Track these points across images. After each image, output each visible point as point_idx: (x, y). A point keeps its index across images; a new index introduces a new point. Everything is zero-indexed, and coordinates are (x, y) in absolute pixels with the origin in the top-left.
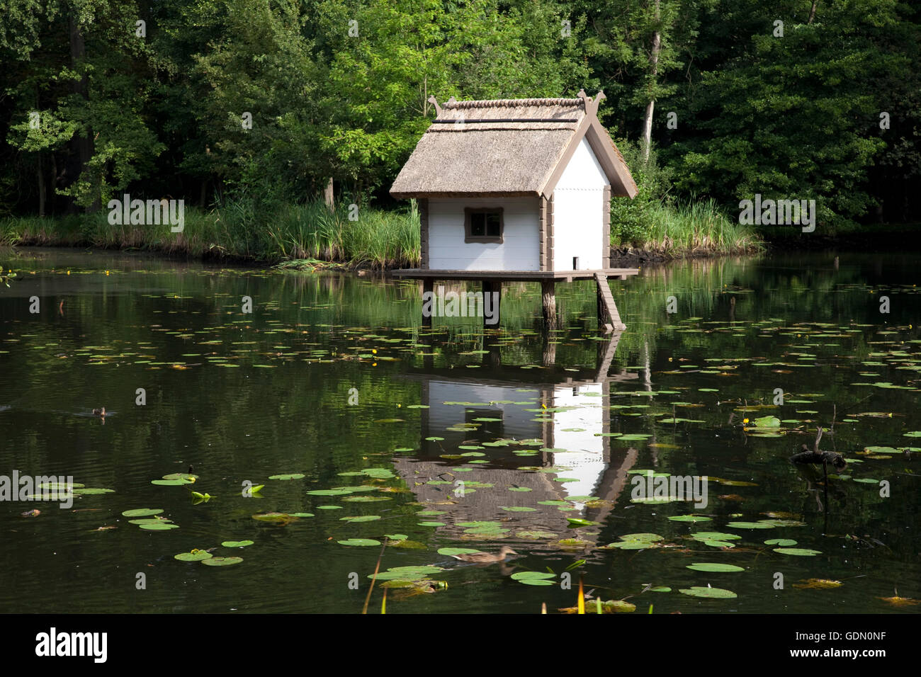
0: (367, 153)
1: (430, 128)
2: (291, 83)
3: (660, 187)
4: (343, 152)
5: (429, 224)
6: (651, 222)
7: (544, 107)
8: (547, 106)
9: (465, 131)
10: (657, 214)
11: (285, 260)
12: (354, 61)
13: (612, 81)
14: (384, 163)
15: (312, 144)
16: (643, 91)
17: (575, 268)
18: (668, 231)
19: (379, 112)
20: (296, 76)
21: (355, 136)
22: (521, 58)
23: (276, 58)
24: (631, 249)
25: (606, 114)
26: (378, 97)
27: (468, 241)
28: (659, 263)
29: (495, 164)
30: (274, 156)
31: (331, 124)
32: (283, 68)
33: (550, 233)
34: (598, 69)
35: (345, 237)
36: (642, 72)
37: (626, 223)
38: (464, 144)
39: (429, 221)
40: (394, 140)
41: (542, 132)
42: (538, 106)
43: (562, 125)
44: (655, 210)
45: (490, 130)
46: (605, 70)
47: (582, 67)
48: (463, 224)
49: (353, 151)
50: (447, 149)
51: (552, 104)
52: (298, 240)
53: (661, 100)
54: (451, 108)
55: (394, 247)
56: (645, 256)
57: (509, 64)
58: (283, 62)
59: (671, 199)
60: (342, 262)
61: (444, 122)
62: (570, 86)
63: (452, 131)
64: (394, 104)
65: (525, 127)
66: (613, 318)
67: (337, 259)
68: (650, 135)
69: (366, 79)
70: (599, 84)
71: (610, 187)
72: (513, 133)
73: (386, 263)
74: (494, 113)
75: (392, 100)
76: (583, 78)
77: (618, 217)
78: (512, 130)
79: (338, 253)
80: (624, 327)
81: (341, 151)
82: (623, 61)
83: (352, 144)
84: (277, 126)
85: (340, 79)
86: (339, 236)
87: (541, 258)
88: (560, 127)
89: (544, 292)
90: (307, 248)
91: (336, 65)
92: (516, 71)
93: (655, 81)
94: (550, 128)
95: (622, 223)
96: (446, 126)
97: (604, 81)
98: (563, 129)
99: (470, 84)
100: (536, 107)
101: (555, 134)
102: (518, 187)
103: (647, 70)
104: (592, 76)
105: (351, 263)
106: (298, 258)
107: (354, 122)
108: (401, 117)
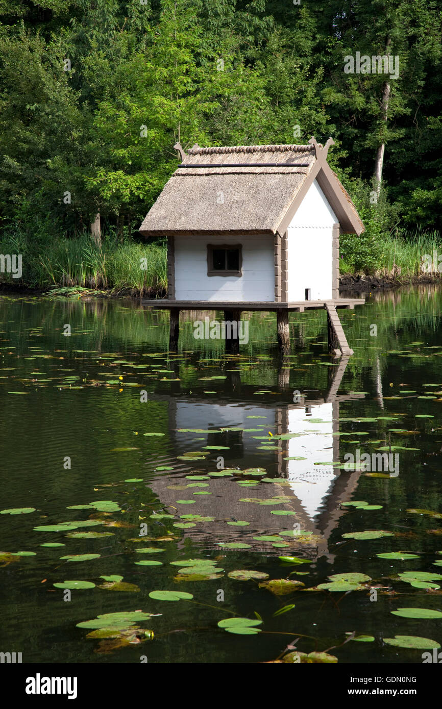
0: (126, 192)
1: (176, 172)
2: (60, 129)
3: (389, 221)
4: (106, 191)
5: (175, 259)
6: (381, 252)
7: (279, 152)
8: (282, 152)
9: (207, 175)
10: (386, 245)
11: (55, 288)
12: (114, 110)
13: (347, 126)
14: (143, 201)
15: (78, 184)
16: (374, 135)
17: (307, 298)
18: (396, 260)
19: (137, 155)
20: (65, 123)
21: (116, 177)
22: (265, 106)
23: (46, 107)
24: (363, 276)
25: (341, 156)
26: (136, 142)
27: (210, 274)
28: (389, 289)
29: (234, 205)
30: (44, 195)
31: (97, 166)
32: (53, 116)
33: (284, 267)
34: (335, 115)
35: (108, 267)
36: (373, 118)
37: (359, 254)
38: (207, 187)
39: (175, 257)
40: (151, 181)
41: (276, 176)
42: (273, 152)
43: (295, 169)
44: (385, 241)
45: (229, 173)
46: (341, 117)
47: (320, 114)
48: (206, 258)
49: (114, 191)
50: (191, 191)
51: (286, 150)
52: (66, 270)
53: (390, 143)
54: (195, 154)
55: (151, 276)
56: (376, 283)
57: (254, 112)
58: (53, 111)
59: (399, 231)
60: (106, 289)
61: (188, 166)
62: (309, 131)
63: (195, 175)
64: (150, 148)
65: (261, 171)
66: (341, 344)
67: (101, 286)
68: (381, 174)
69: (125, 126)
70: (335, 129)
71: (339, 225)
72: (251, 177)
73: (144, 291)
74: (233, 159)
75: (148, 145)
76: (320, 124)
77: (351, 248)
78: (250, 173)
79: (101, 281)
80: (352, 352)
81: (103, 190)
82: (357, 109)
83: (114, 184)
84: (47, 168)
85: (102, 126)
86: (103, 266)
87: (276, 290)
88: (293, 171)
89: (279, 321)
90: (74, 277)
91: (99, 114)
92: (260, 119)
93: (386, 127)
94: (285, 172)
95: (356, 253)
96: (190, 170)
97: (341, 127)
98: (296, 173)
99: (219, 130)
100: (271, 153)
101: (288, 177)
102: (255, 226)
103: (379, 116)
104: (328, 122)
105: (113, 290)
106: (66, 285)
107: (116, 165)
108: (158, 160)
